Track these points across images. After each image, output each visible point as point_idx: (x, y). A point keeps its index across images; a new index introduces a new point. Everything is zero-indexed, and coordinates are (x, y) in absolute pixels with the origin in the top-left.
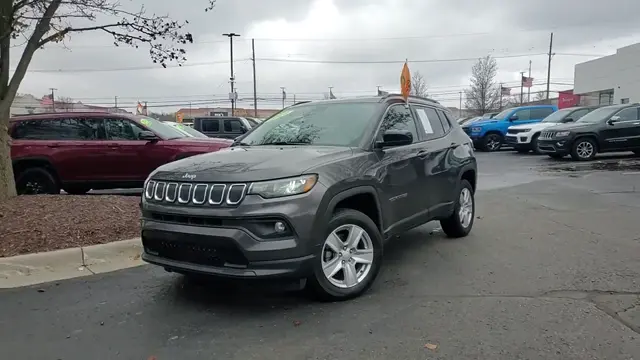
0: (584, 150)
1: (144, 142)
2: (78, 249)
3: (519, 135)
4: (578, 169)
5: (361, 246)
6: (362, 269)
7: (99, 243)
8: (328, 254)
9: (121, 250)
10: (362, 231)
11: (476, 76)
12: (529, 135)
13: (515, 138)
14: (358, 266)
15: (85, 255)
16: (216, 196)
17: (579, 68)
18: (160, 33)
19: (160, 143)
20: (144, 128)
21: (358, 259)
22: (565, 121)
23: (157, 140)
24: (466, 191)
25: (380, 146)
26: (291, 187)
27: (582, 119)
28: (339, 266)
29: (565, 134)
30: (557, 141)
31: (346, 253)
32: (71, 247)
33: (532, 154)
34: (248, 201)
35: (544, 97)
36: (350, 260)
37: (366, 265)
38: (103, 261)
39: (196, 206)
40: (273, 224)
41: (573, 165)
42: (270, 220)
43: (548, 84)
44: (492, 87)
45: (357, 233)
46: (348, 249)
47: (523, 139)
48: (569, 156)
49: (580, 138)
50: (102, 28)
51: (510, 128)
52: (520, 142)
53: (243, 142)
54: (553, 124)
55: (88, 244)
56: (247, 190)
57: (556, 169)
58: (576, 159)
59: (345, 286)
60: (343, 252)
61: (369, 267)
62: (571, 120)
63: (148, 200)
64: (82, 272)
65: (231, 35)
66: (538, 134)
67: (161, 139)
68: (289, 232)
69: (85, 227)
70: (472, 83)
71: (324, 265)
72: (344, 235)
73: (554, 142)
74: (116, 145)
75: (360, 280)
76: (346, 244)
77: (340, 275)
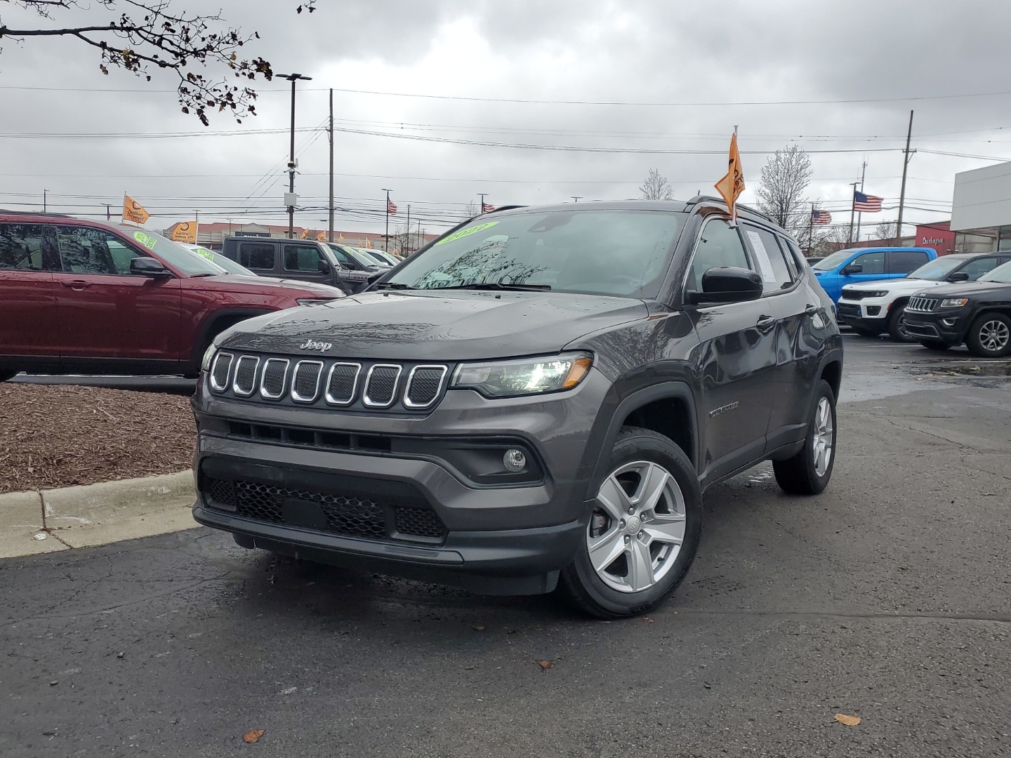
0: (993, 336)
1: (140, 281)
2: (32, 495)
3: (864, 302)
4: (984, 372)
5: (661, 507)
6: (662, 554)
7: (76, 483)
8: (599, 521)
9: (123, 500)
10: (666, 475)
11: (768, 185)
12: (884, 303)
13: (858, 307)
14: (656, 546)
15: (48, 508)
16: (380, 388)
17: (964, 181)
18: (196, 53)
19: (172, 283)
20: (141, 252)
21: (655, 533)
22: (952, 278)
23: (167, 277)
24: (824, 404)
25: (695, 300)
26: (536, 376)
27: (988, 276)
28: (619, 547)
29: (956, 303)
30: (941, 318)
31: (632, 519)
32: (16, 490)
33: (886, 340)
34: (452, 402)
35: (892, 234)
36: (642, 534)
37: (671, 545)
38: (83, 520)
39: (332, 408)
40: (500, 454)
41: (975, 364)
42: (494, 445)
43: (901, 208)
44: (798, 210)
45: (657, 479)
46: (637, 513)
47: (873, 310)
48: (964, 346)
49: (985, 311)
50: (76, 32)
51: (847, 287)
52: (865, 315)
53: (393, 280)
54: (932, 284)
55: (51, 484)
56: (449, 378)
57: (943, 370)
58: (975, 352)
59: (628, 589)
60: (627, 517)
61: (676, 551)
62: (965, 278)
63: (214, 393)
64: (43, 543)
65: (294, 77)
66: (902, 301)
67: (175, 276)
68: (537, 470)
69: (43, 448)
70: (762, 200)
71: (592, 544)
72: (631, 482)
73: (935, 319)
74: (80, 284)
75: (658, 577)
76: (634, 500)
77: (620, 566)
